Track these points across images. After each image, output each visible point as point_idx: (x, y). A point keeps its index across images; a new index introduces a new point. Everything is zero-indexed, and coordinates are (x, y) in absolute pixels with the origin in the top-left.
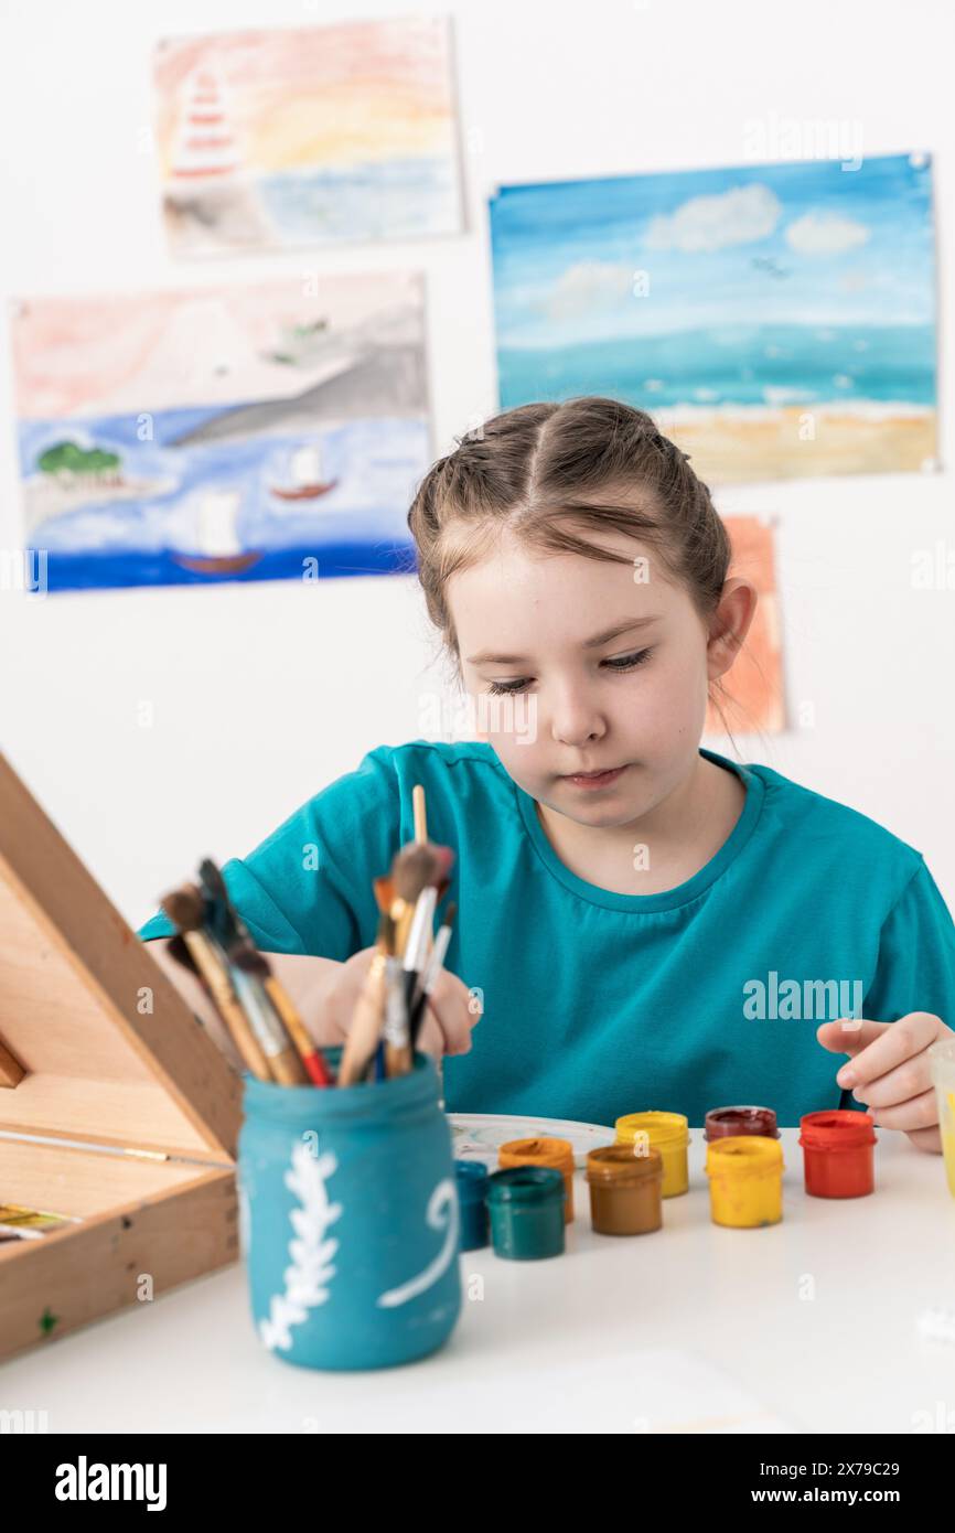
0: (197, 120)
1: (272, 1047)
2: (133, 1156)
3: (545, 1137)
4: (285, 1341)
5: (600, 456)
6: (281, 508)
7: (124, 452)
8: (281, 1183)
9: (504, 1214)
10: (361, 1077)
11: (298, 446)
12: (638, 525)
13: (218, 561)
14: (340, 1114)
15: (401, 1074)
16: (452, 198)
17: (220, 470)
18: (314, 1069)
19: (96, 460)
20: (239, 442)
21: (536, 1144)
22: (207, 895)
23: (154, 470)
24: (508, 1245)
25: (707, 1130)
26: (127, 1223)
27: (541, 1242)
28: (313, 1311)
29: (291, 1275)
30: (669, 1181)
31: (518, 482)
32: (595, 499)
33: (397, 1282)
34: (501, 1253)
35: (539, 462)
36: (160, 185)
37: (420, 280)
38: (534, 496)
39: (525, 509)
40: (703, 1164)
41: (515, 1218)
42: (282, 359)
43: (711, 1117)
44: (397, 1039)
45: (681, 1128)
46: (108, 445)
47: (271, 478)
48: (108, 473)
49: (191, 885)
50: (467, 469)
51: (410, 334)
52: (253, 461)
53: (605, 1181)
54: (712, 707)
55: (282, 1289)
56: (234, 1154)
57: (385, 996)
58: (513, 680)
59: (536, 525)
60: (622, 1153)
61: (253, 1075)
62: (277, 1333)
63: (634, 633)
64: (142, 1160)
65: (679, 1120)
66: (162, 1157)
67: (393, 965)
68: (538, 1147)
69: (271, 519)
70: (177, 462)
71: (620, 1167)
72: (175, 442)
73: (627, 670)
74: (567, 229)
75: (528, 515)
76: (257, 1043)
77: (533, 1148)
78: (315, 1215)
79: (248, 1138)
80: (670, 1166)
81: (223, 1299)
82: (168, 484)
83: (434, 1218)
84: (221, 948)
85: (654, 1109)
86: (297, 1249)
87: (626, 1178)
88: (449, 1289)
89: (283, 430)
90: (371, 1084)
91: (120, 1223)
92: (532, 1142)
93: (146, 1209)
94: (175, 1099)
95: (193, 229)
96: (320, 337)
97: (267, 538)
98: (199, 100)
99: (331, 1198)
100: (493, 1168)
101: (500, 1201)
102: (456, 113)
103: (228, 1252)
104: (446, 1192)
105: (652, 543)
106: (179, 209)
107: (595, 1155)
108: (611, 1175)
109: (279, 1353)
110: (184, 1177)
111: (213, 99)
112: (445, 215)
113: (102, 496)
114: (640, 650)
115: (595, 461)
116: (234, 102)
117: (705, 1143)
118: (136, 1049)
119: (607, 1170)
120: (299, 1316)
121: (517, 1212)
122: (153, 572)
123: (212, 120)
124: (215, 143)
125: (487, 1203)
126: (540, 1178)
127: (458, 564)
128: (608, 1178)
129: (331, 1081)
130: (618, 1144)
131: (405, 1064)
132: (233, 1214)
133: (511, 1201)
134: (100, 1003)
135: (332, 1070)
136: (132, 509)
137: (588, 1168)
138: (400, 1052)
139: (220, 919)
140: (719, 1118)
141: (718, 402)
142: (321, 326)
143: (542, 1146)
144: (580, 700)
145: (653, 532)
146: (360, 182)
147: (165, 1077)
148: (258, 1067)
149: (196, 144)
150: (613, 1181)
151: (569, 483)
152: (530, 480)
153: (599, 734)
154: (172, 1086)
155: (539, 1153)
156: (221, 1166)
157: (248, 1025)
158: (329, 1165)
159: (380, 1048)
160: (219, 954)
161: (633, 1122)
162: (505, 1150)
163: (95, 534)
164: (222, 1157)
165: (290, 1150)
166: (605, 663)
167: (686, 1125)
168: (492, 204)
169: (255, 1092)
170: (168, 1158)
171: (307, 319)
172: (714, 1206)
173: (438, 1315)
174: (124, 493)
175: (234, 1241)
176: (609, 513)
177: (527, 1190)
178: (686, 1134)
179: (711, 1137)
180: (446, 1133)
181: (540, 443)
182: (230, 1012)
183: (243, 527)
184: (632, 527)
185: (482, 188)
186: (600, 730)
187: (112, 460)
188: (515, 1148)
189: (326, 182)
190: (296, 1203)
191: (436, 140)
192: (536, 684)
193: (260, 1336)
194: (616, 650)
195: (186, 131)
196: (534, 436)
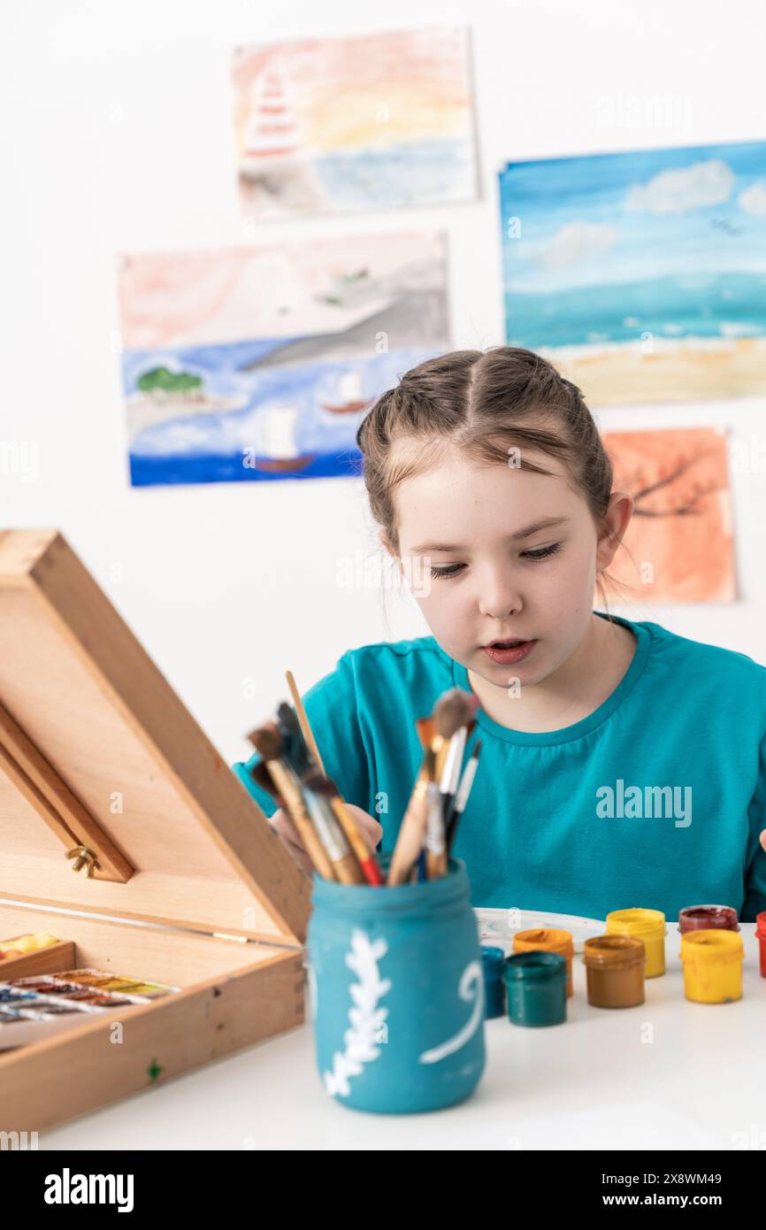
0: (266, 110)
1: (336, 854)
2: (220, 938)
3: (548, 928)
4: (345, 1090)
5: (523, 390)
6: (330, 420)
7: (207, 376)
8: (343, 962)
9: (518, 990)
10: (406, 878)
11: (344, 370)
12: (554, 445)
13: (280, 462)
14: (389, 908)
15: (439, 877)
16: (468, 172)
17: (282, 390)
18: (370, 873)
19: (184, 382)
20: (296, 368)
21: (542, 933)
22: (284, 731)
23: (230, 389)
24: (521, 1015)
25: (681, 924)
26: (217, 992)
27: (547, 1012)
28: (367, 1065)
29: (350, 1036)
30: (650, 965)
31: (459, 408)
32: (522, 423)
33: (434, 1044)
34: (515, 1021)
35: (475, 394)
36: (235, 163)
37: (443, 238)
38: (473, 420)
39: (467, 429)
40: (679, 951)
41: (528, 994)
42: (332, 301)
43: (684, 914)
44: (436, 848)
45: (660, 922)
46: (194, 370)
47: (323, 396)
48: (193, 392)
49: (271, 723)
50: (415, 397)
51: (434, 280)
52: (308, 382)
53: (599, 964)
54: (599, 591)
55: (342, 1048)
56: (302, 938)
57: (427, 813)
58: (450, 565)
59: (475, 441)
60: (612, 942)
61: (320, 876)
62: (338, 1083)
63: (550, 529)
64: (228, 942)
65: (657, 916)
66: (244, 940)
67: (433, 788)
68: (545, 934)
69: (322, 429)
70: (248, 383)
71: (611, 953)
72: (246, 367)
73: (542, 560)
74: (562, 196)
75: (468, 434)
76: (324, 850)
77: (540, 937)
78: (370, 988)
79: (315, 927)
80: (650, 953)
81: (293, 1055)
82: (241, 401)
83: (465, 992)
84: (295, 774)
85: (637, 907)
86: (355, 1016)
87: (616, 961)
88: (475, 1051)
89: (333, 358)
90: (414, 883)
91: (211, 994)
92: (538, 932)
93: (232, 982)
94: (255, 894)
95: (262, 198)
96: (363, 284)
97: (319, 444)
98: (268, 95)
99: (383, 975)
100: (508, 953)
101: (514, 979)
102: (472, 103)
103: (297, 1015)
104: (474, 971)
105: (562, 459)
106: (253, 182)
107: (591, 943)
108: (603, 959)
109: (340, 1099)
110: (261, 956)
111: (278, 94)
112: (463, 186)
113: (188, 410)
114: (552, 544)
115: (520, 393)
116: (295, 96)
117: (679, 935)
118: (225, 853)
119: (600, 956)
120: (356, 1070)
121: (528, 988)
122: (229, 471)
123: (278, 110)
124: (280, 129)
125: (504, 980)
126: (549, 960)
127: (407, 473)
128: (601, 962)
129: (383, 881)
130: (608, 934)
131: (442, 868)
132: (302, 984)
133: (523, 979)
134: (197, 816)
135: (383, 872)
136: (211, 421)
137: (585, 953)
138: (438, 858)
139: (295, 750)
140: (690, 914)
141: (684, 335)
142: (363, 274)
143: (548, 935)
144: (505, 583)
145: (565, 452)
146: (396, 159)
147: (248, 876)
148: (324, 869)
149: (264, 130)
150: (604, 965)
151: (502, 409)
152: (469, 407)
153: (518, 610)
154: (253, 884)
155: (545, 940)
156: (291, 948)
157: (317, 835)
158: (381, 948)
159: (422, 856)
160: (295, 780)
161: (621, 917)
162: (518, 938)
163: (182, 440)
164: (292, 940)
165: (350, 936)
166: (526, 554)
167: (664, 920)
168: (501, 176)
169: (321, 889)
170: (249, 941)
171: (352, 269)
172: (687, 986)
173: (467, 1070)
174: (206, 408)
175: (300, 1008)
176: (533, 434)
177: (536, 970)
178: (663, 928)
179: (684, 930)
180: (473, 923)
181: (473, 379)
182: (303, 825)
183: (300, 434)
184: (551, 447)
185: (493, 164)
186: (518, 606)
187: (196, 382)
188: (526, 938)
189: (368, 159)
190: (356, 979)
191: (457, 126)
192: (468, 569)
193: (324, 1085)
194: (534, 543)
195: (257, 119)
196: (468, 374)
